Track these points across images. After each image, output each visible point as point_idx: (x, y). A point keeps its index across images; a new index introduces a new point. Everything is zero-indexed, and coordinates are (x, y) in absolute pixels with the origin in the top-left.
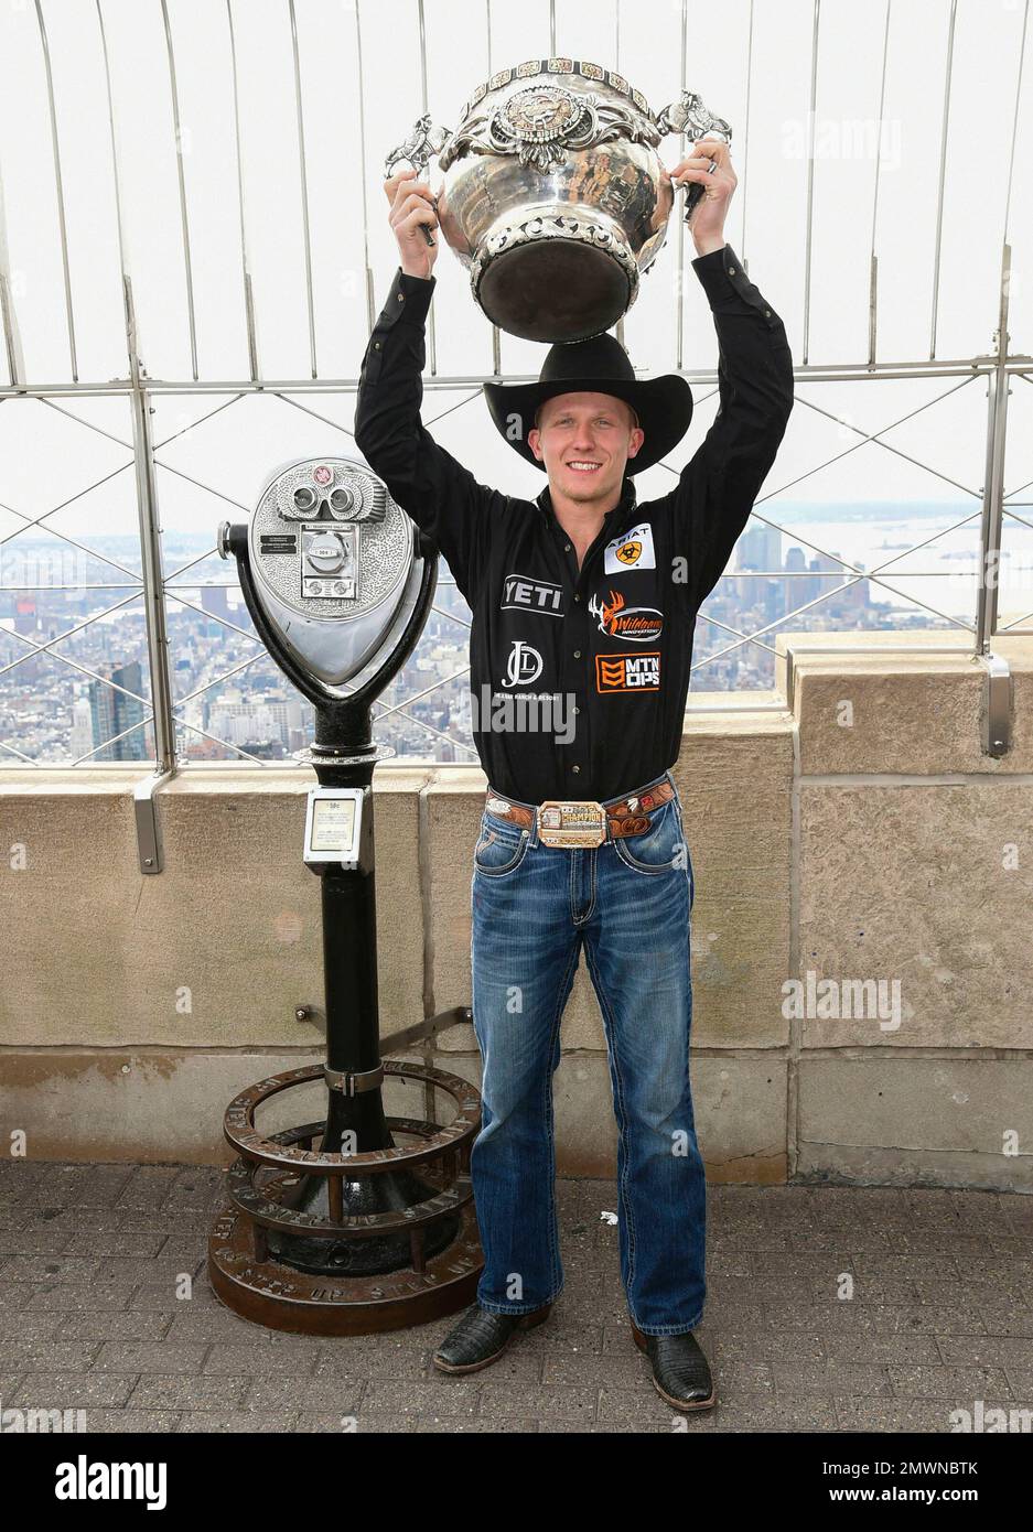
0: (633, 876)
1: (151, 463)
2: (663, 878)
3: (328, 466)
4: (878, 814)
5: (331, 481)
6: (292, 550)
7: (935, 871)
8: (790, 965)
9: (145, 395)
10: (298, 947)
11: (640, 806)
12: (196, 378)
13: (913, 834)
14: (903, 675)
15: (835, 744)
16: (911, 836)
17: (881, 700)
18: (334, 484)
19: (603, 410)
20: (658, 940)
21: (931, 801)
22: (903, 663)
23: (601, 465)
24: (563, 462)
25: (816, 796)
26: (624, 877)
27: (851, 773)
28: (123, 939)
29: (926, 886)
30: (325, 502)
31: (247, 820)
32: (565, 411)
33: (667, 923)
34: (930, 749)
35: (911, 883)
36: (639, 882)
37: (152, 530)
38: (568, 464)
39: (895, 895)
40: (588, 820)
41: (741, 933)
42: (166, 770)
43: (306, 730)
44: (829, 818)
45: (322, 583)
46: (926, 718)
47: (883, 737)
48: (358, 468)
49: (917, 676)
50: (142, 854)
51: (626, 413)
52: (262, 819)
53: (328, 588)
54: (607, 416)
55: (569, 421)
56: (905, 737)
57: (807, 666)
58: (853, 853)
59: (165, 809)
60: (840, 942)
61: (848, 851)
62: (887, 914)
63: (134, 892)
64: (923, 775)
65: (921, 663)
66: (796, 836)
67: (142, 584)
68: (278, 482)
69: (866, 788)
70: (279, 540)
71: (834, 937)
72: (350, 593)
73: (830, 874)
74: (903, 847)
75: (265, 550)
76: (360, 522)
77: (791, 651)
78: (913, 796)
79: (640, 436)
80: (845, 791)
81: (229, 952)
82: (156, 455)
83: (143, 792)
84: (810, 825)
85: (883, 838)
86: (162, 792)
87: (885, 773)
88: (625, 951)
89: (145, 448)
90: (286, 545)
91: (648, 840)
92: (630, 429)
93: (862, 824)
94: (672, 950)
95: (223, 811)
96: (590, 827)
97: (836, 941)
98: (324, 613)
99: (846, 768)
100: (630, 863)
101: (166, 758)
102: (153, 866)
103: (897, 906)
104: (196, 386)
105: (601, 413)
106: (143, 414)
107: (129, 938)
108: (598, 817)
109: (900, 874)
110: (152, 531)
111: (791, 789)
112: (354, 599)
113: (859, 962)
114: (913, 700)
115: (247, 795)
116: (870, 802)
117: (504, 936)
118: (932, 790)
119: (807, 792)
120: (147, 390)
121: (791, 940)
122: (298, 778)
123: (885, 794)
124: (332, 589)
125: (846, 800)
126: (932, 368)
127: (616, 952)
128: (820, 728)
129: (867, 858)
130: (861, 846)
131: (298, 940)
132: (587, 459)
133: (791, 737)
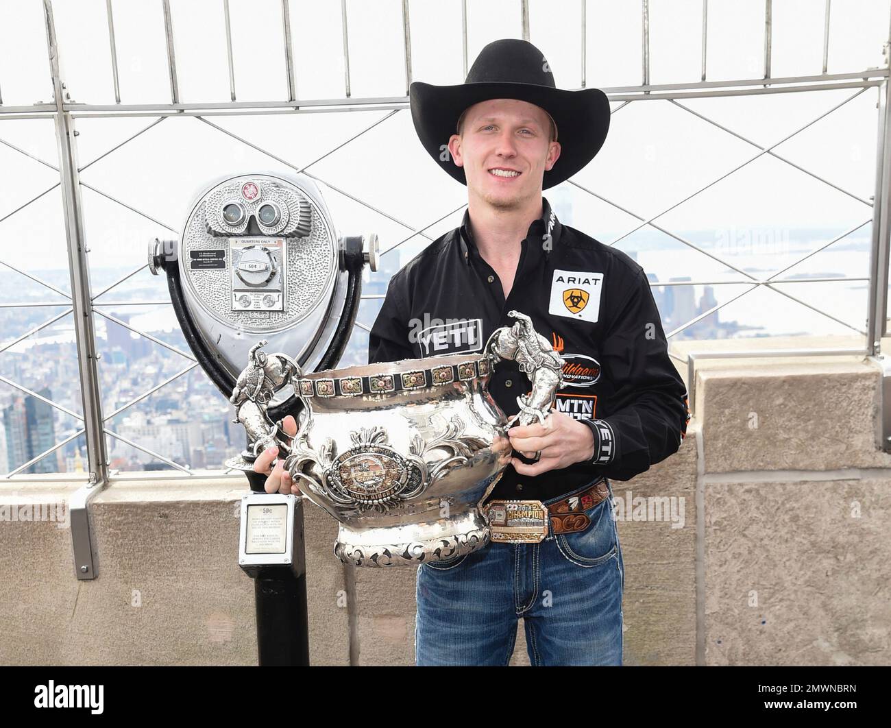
0: (573, 569)
1: (77, 184)
2: (598, 570)
3: (256, 182)
4: (778, 509)
5: (259, 196)
6: (221, 265)
7: (832, 561)
8: (696, 653)
9: (69, 118)
10: (230, 646)
11: (580, 504)
12: (118, 101)
13: (812, 527)
14: (800, 376)
15: (735, 443)
16: (809, 529)
17: (780, 401)
18: (261, 200)
19: (528, 119)
20: (595, 628)
21: (828, 495)
22: (798, 365)
23: (520, 173)
24: (485, 168)
25: (719, 493)
26: (564, 571)
27: (752, 471)
28: (61, 643)
29: (824, 575)
30: (253, 217)
31: (179, 526)
32: (492, 117)
33: (604, 612)
34: (826, 446)
35: (809, 573)
36: (579, 575)
37: (79, 250)
38: (489, 171)
39: (795, 584)
40: (531, 517)
41: (650, 624)
42: (98, 481)
43: (206, 448)
44: (731, 513)
45: (251, 296)
46: (822, 417)
47: (782, 435)
48: (284, 184)
49: (814, 377)
50: (78, 560)
51: (548, 123)
52: (194, 525)
53: (257, 301)
54: (531, 126)
55: (492, 128)
56: (802, 435)
57: (708, 370)
58: (755, 546)
59: (100, 518)
60: (743, 631)
61: (750, 544)
62: (788, 603)
63: (70, 598)
64: (820, 471)
65: (815, 365)
66: (701, 533)
67: (71, 302)
68: (206, 199)
69: (766, 484)
70: (208, 255)
71: (737, 625)
72: (278, 306)
73: (734, 566)
74: (802, 539)
75: (195, 265)
76: (286, 236)
77: (691, 357)
78: (811, 491)
79: (557, 148)
80: (746, 487)
81: (163, 653)
82: (80, 177)
83: (78, 501)
84: (713, 520)
85: (783, 532)
86: (96, 502)
87: (784, 470)
88: (566, 639)
89: (71, 171)
90: (216, 260)
91: (587, 536)
92: (549, 142)
93: (763, 518)
94: (609, 637)
95: (155, 519)
96: (533, 524)
97: (739, 629)
98: (254, 326)
99: (747, 465)
100: (570, 557)
101: (98, 469)
102: (89, 573)
103: (796, 595)
104: (118, 110)
105: (525, 122)
106: (67, 136)
107: (65, 641)
108: (541, 515)
109: (800, 564)
110: (79, 252)
111: (695, 487)
112: (282, 311)
113: (762, 648)
114: (810, 400)
115: (178, 503)
116: (771, 497)
117: (448, 625)
118: (829, 485)
119: (710, 490)
120: (71, 113)
121: (697, 629)
122: (227, 486)
123: (784, 489)
124: (261, 302)
125: (747, 496)
126: (824, 82)
127: (557, 641)
128: (722, 428)
129: (768, 551)
130: (762, 539)
131: (229, 639)
132: (508, 166)
133: (695, 437)
